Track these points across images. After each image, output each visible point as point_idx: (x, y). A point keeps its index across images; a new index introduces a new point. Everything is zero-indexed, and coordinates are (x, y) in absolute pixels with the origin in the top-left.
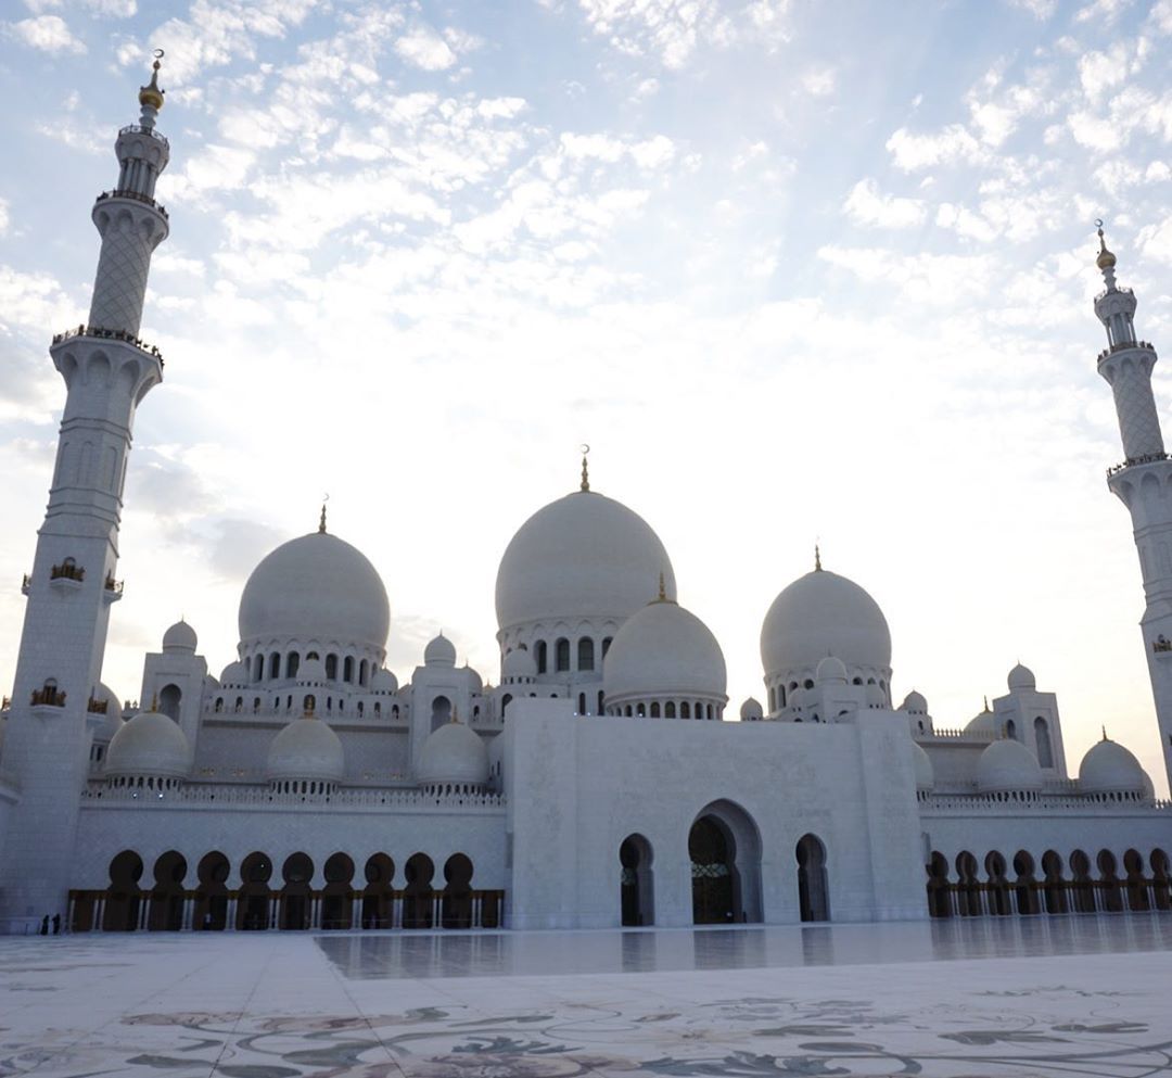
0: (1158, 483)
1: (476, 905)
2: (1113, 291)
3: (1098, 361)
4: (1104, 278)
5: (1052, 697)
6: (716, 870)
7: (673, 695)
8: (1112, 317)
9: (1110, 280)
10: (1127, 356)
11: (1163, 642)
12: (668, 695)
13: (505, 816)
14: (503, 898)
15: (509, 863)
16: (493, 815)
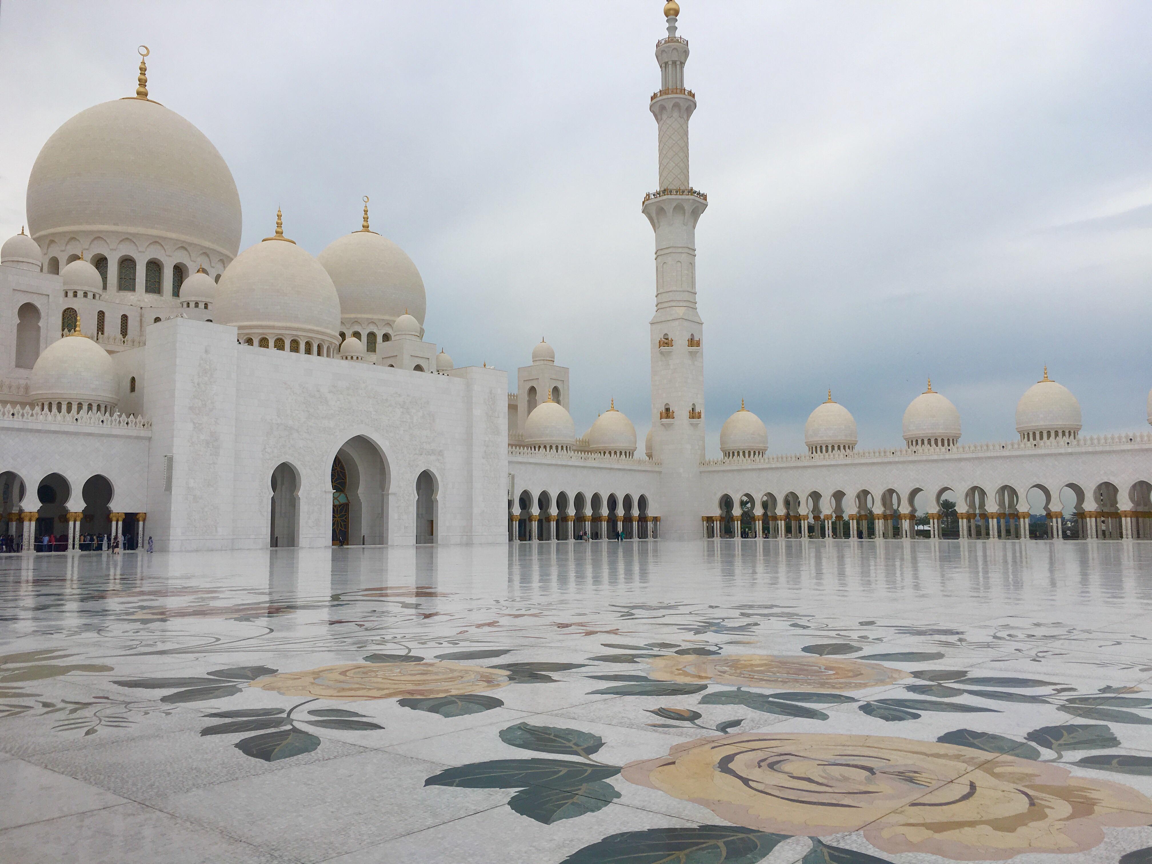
0: (684, 213)
1: (117, 528)
2: (671, 39)
3: (652, 98)
4: (667, 25)
5: (566, 370)
6: (342, 500)
7: (299, 333)
8: (670, 63)
9: (672, 29)
10: (677, 100)
11: (667, 339)
12: (295, 333)
13: (150, 439)
14: (144, 520)
15: (169, 488)
16: (138, 438)
